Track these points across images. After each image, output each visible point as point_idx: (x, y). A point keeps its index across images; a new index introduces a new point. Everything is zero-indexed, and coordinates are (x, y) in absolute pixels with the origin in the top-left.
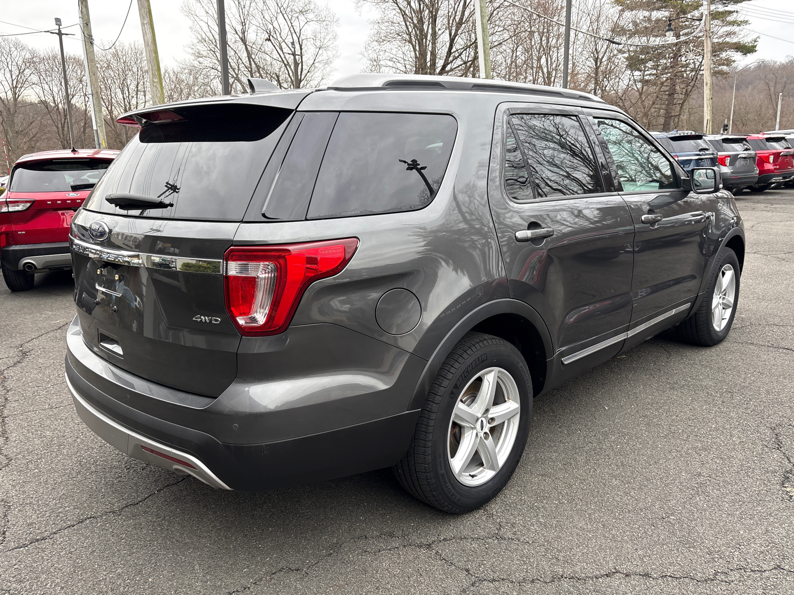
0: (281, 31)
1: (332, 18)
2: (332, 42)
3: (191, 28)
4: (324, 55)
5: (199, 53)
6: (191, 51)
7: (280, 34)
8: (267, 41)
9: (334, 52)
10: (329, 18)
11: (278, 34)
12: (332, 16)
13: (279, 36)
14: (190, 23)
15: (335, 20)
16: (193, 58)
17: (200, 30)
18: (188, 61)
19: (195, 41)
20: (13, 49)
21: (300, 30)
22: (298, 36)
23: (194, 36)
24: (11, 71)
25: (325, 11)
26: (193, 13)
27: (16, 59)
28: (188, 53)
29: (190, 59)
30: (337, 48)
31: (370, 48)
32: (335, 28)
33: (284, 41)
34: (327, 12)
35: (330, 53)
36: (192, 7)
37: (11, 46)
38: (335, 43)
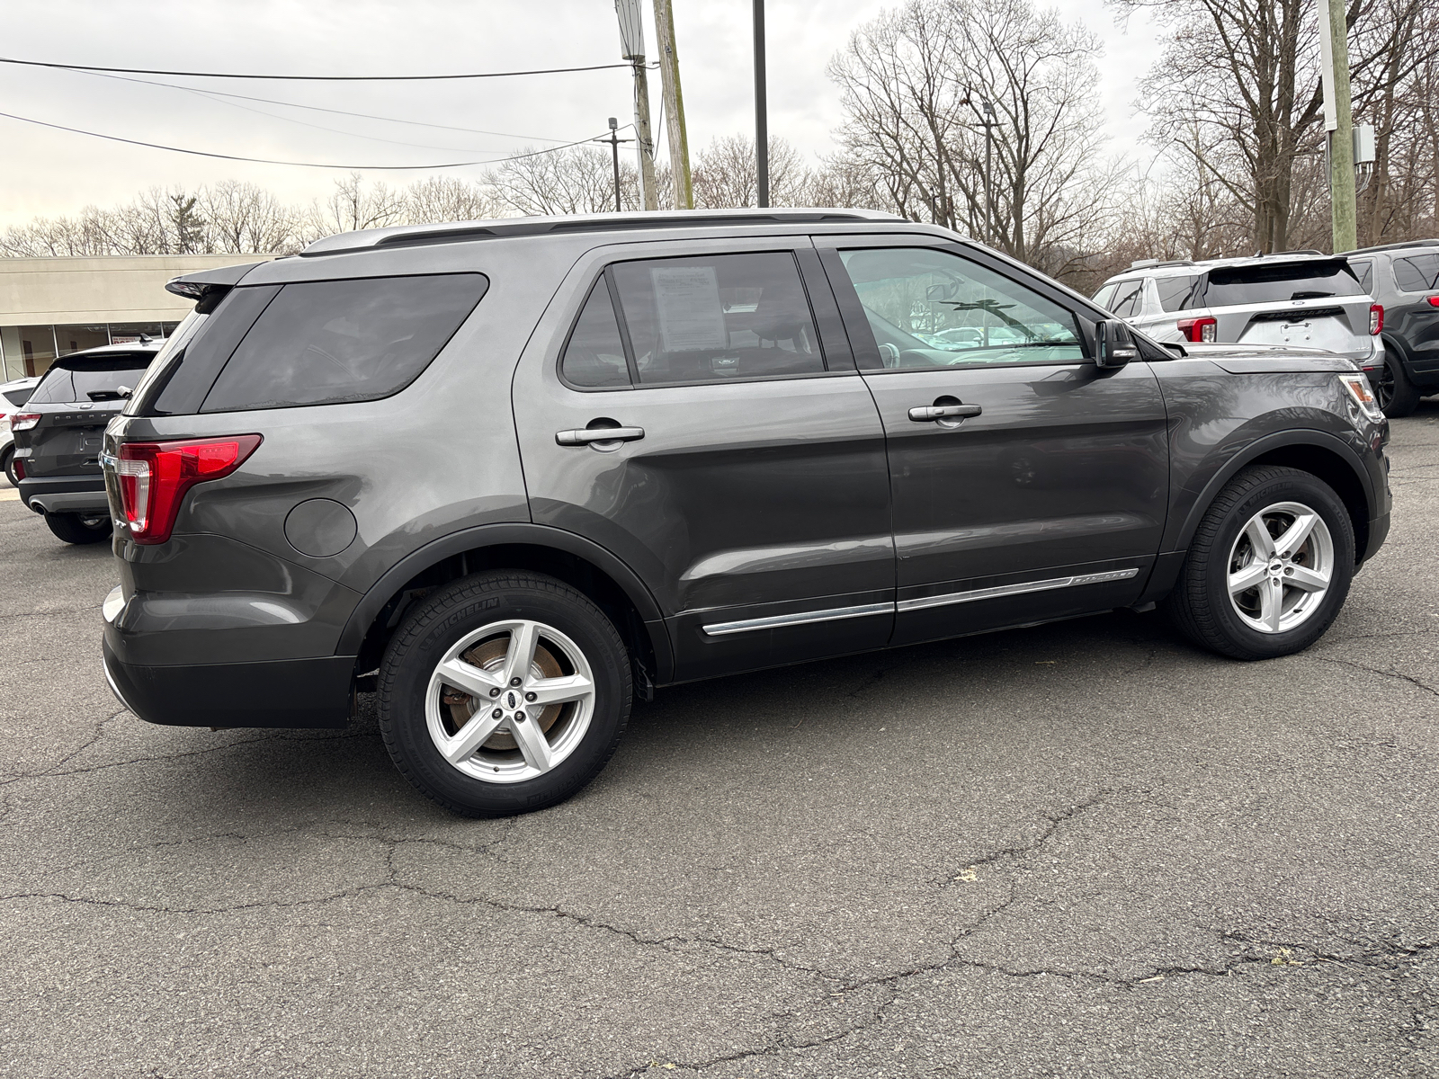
0: (994, 81)
1: (1089, 44)
2: (1088, 88)
3: (844, 100)
4: (1069, 117)
5: (856, 140)
6: (845, 138)
7: (991, 88)
8: (965, 105)
9: (1091, 107)
10: (1083, 45)
11: (988, 89)
12: (1088, 40)
13: (989, 93)
14: (843, 92)
15: (1094, 47)
16: (846, 149)
17: (855, 100)
18: (837, 155)
19: (850, 120)
20: (597, 166)
21: (1026, 76)
22: (1022, 88)
23: (847, 113)
24: (592, 200)
25: (1075, 34)
26: (846, 74)
27: (600, 182)
28: (838, 142)
29: (841, 151)
30: (1096, 100)
31: (1155, 90)
32: (1095, 61)
33: (999, 101)
34: (1080, 35)
35: (1082, 110)
36: (847, 64)
37: (595, 161)
38: (1093, 89)
